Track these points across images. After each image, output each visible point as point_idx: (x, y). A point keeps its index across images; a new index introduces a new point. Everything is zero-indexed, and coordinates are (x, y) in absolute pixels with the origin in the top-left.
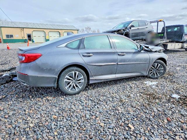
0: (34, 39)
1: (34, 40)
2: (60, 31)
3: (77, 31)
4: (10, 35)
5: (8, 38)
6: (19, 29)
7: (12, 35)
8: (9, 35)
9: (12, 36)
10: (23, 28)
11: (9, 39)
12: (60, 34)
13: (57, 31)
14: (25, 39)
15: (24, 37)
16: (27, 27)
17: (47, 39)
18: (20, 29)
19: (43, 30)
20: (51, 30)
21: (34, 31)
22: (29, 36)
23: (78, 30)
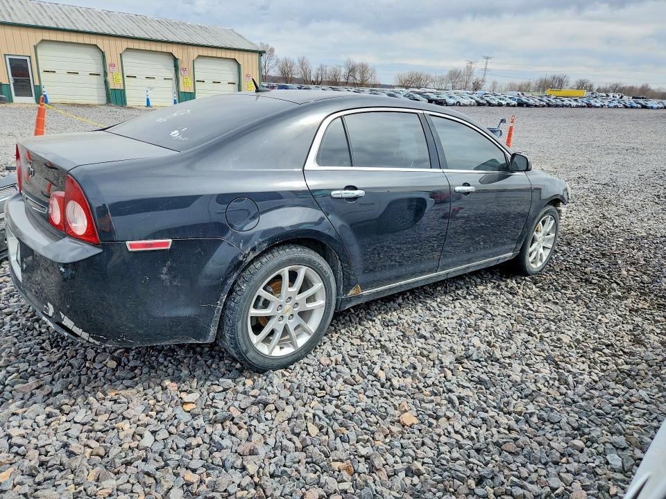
0: (43, 84)
1: (46, 90)
2: (175, 51)
3: (256, 56)
12: (176, 67)
13: (165, 48)
16: (9, 20)
17: (111, 87)
19: (93, 40)
20: (131, 44)
21: (45, 46)
22: (20, 70)
23: (261, 53)
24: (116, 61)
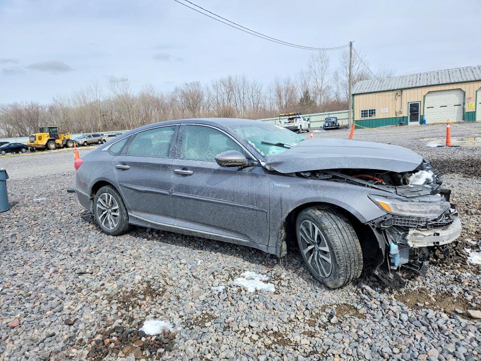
0: (425, 114)
1: (426, 118)
4: (370, 111)
5: (365, 116)
6: (391, 93)
7: (375, 110)
8: (367, 111)
9: (372, 112)
10: (402, 90)
11: (366, 118)
14: (402, 116)
15: (401, 112)
17: (467, 111)
18: (394, 93)
19: (460, 86)
24: (472, 95)
